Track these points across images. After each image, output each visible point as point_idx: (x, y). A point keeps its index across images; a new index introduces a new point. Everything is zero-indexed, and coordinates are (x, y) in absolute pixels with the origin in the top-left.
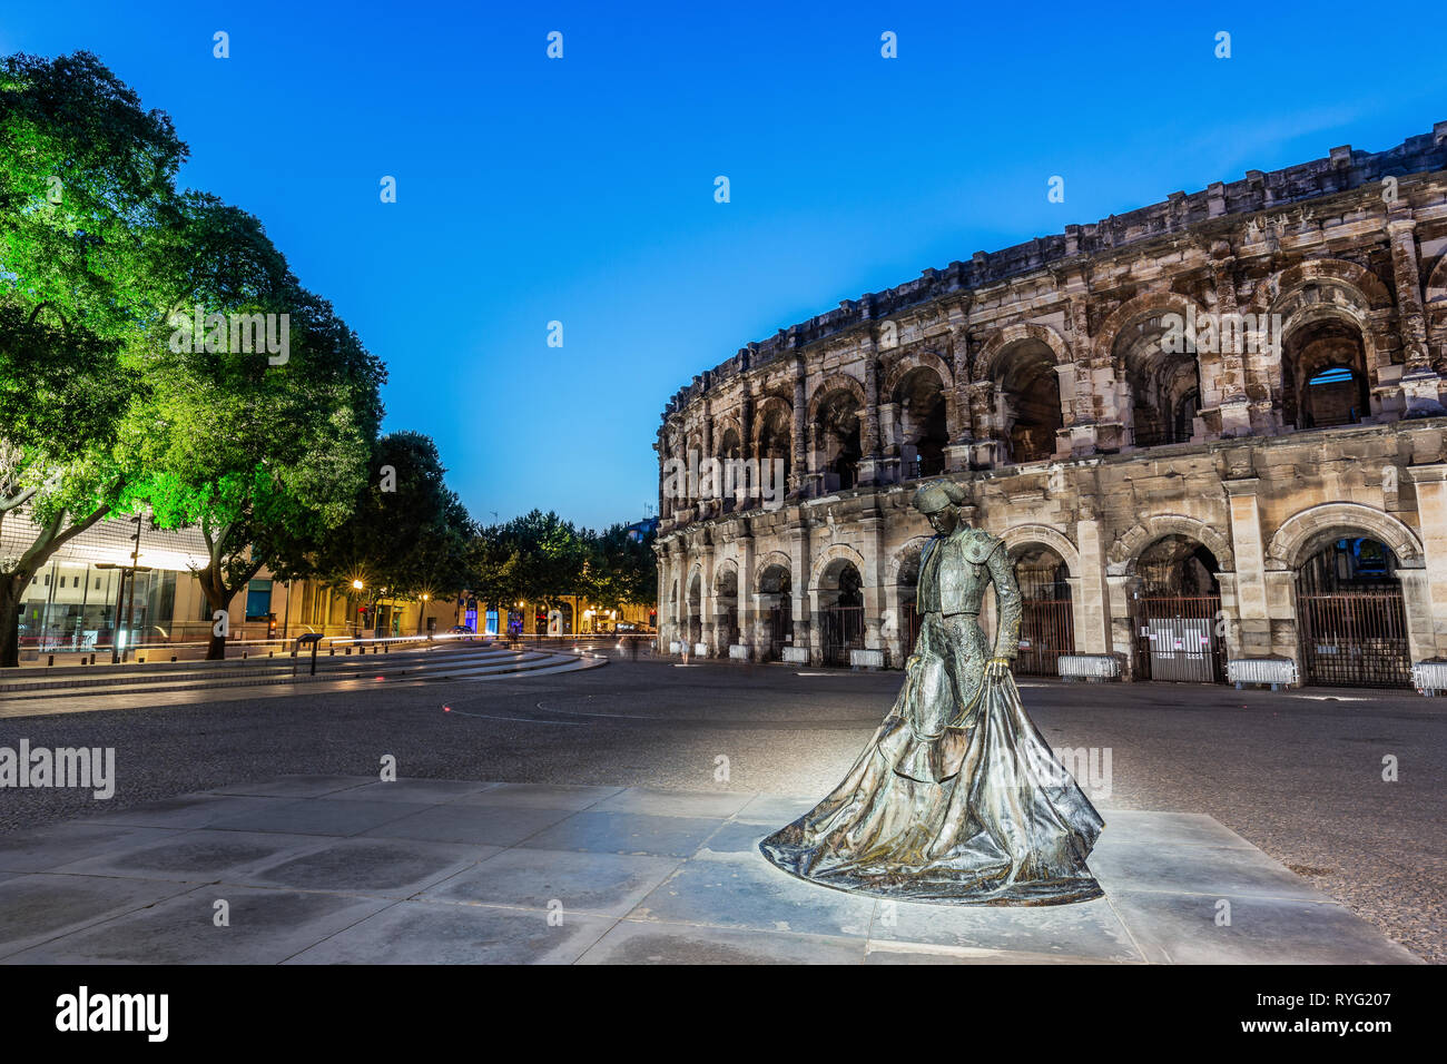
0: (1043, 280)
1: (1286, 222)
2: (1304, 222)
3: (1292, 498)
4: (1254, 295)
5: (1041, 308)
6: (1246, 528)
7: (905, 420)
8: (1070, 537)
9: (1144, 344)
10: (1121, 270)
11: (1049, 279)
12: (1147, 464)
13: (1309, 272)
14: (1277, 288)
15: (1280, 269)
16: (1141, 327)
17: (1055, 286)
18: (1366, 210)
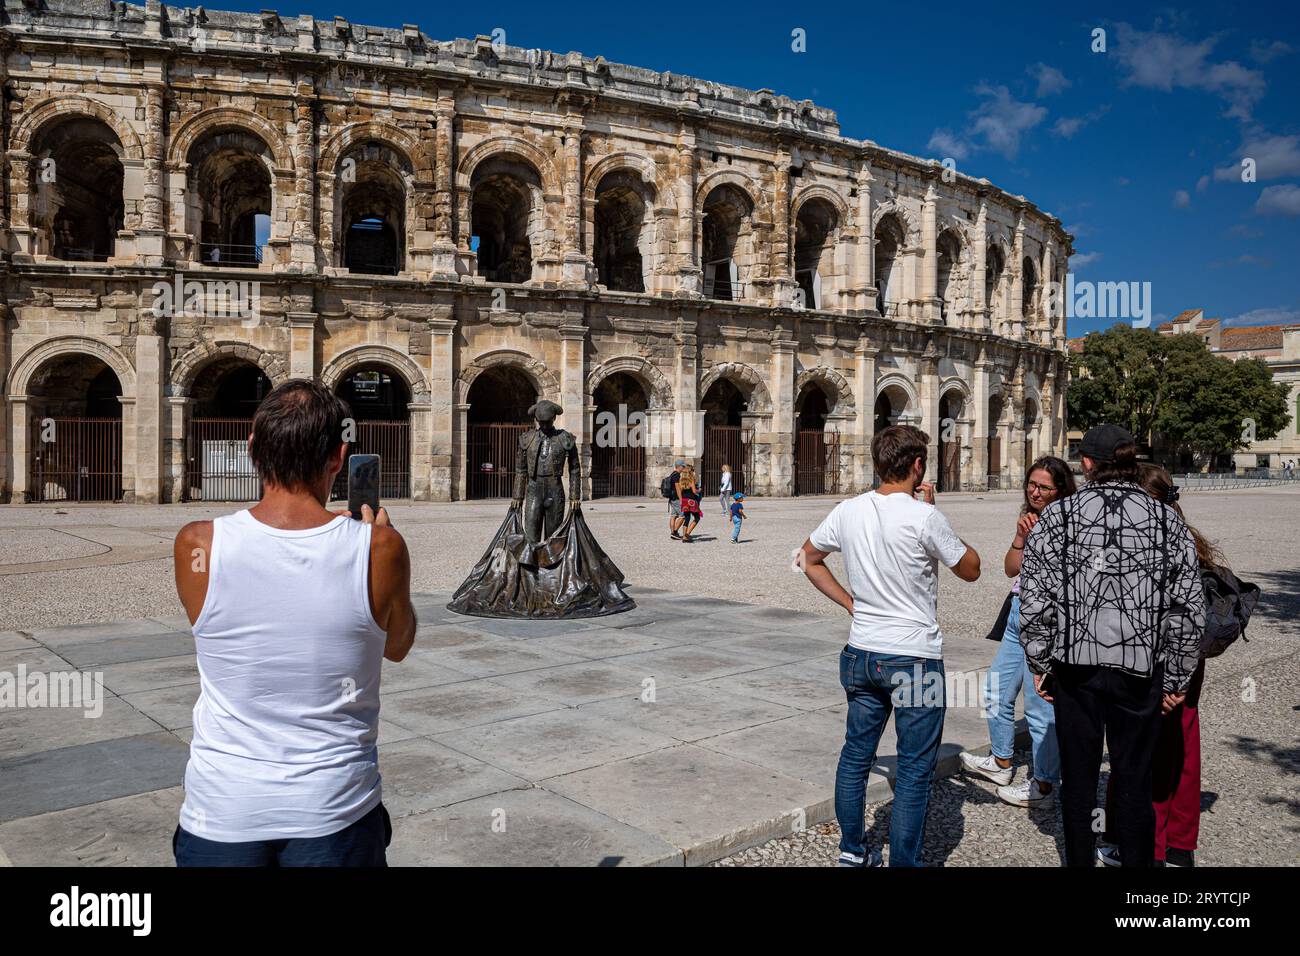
1: (363, 78)
2: (377, 83)
3: (341, 334)
5: (107, 84)
6: (302, 358)
8: (128, 349)
11: (121, 54)
13: (375, 131)
14: (349, 138)
15: (353, 119)
16: (218, 139)
17: (127, 63)
18: (424, 89)
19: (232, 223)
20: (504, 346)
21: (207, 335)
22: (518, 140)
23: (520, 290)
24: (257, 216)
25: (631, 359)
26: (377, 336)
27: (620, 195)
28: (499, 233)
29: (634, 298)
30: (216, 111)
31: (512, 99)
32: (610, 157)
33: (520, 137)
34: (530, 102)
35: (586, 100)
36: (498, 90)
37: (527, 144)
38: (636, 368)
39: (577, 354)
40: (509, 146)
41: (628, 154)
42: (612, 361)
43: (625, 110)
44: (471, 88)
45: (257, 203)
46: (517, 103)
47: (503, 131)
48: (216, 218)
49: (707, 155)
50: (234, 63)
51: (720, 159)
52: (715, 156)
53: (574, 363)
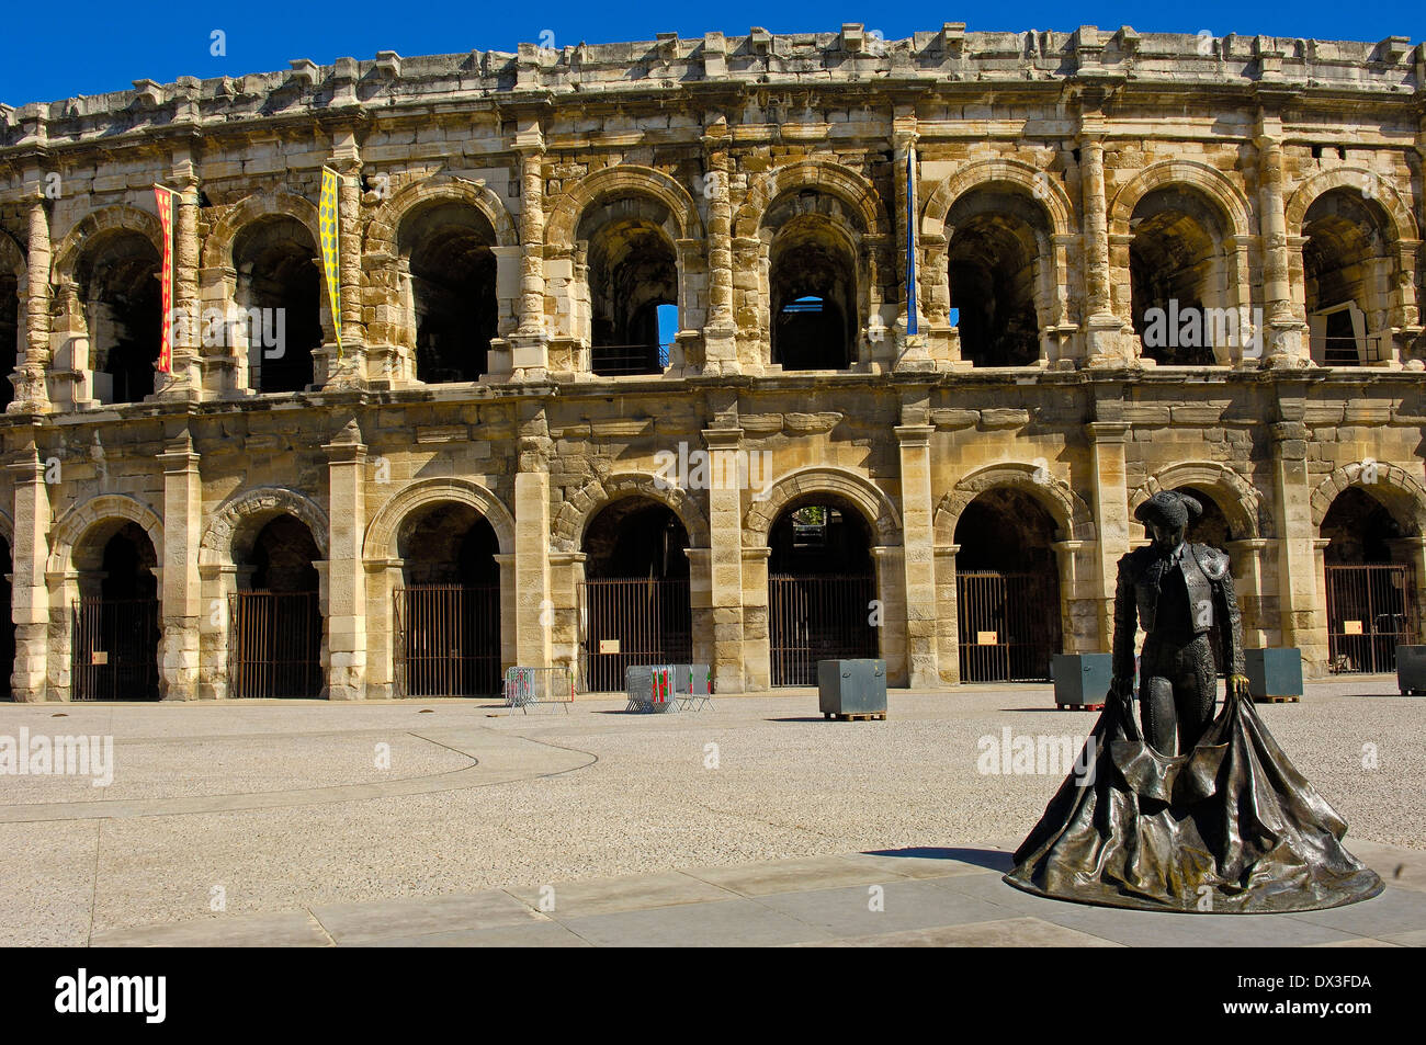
1: (791, 104)
2: (809, 109)
5: (475, 157)
8: (502, 495)
9: (610, 233)
11: (491, 116)
12: (610, 400)
13: (810, 175)
14: (774, 187)
15: (779, 163)
16: (608, 208)
17: (499, 128)
18: (873, 109)
19: (629, 319)
20: (1006, 459)
21: (603, 467)
22: (1010, 163)
23: (1022, 376)
24: (660, 309)
25: (1201, 465)
26: (823, 455)
27: (1167, 225)
28: (987, 300)
29: (1198, 375)
30: (605, 173)
31: (997, 106)
32: (1149, 170)
33: (1011, 156)
34: (1024, 106)
35: (1108, 91)
36: (978, 96)
37: (1021, 166)
38: (1209, 479)
39: (1117, 463)
40: (998, 172)
41: (1177, 162)
42: (1170, 470)
43: (1168, 98)
44: (938, 99)
45: (659, 290)
46: (1006, 112)
47: (985, 152)
48: (610, 314)
49: (1303, 150)
50: (625, 108)
51: (1325, 152)
52: (1316, 149)
53: (1113, 477)
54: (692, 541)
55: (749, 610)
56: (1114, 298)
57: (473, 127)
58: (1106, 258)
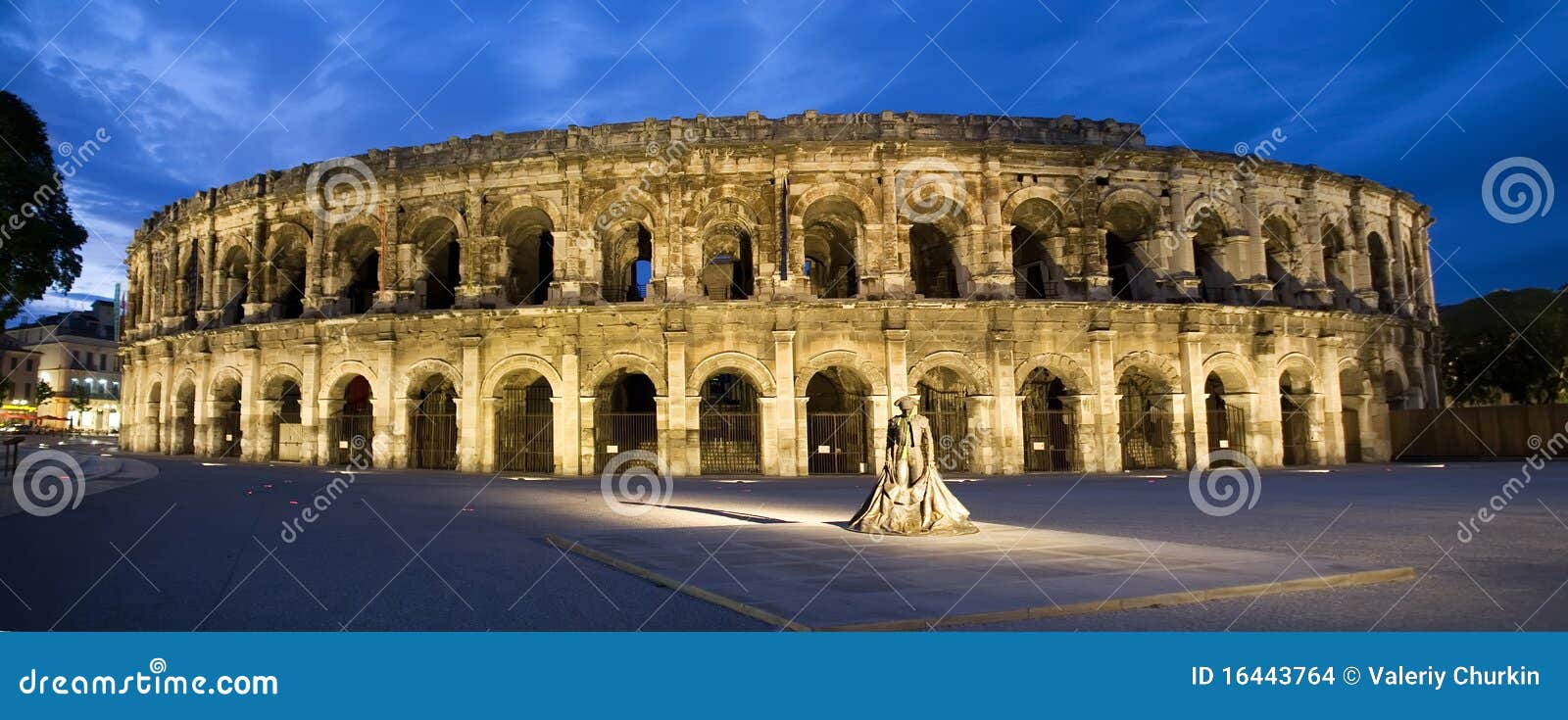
0: (549, 163)
1: (717, 154)
2: (728, 156)
3: (705, 347)
4: (693, 201)
5: (543, 185)
6: (677, 367)
7: (419, 260)
8: (556, 367)
10: (607, 167)
11: (552, 163)
12: (614, 315)
17: (556, 169)
18: (763, 156)
20: (836, 352)
28: (826, 258)
31: (835, 154)
33: (843, 182)
34: (850, 154)
35: (899, 146)
36: (823, 149)
38: (955, 362)
40: (834, 190)
49: (1013, 177)
50: (626, 158)
51: (1025, 178)
52: (1020, 177)
53: (898, 361)
54: (658, 393)
55: (689, 432)
56: (900, 260)
57: (542, 169)
58: (896, 238)
